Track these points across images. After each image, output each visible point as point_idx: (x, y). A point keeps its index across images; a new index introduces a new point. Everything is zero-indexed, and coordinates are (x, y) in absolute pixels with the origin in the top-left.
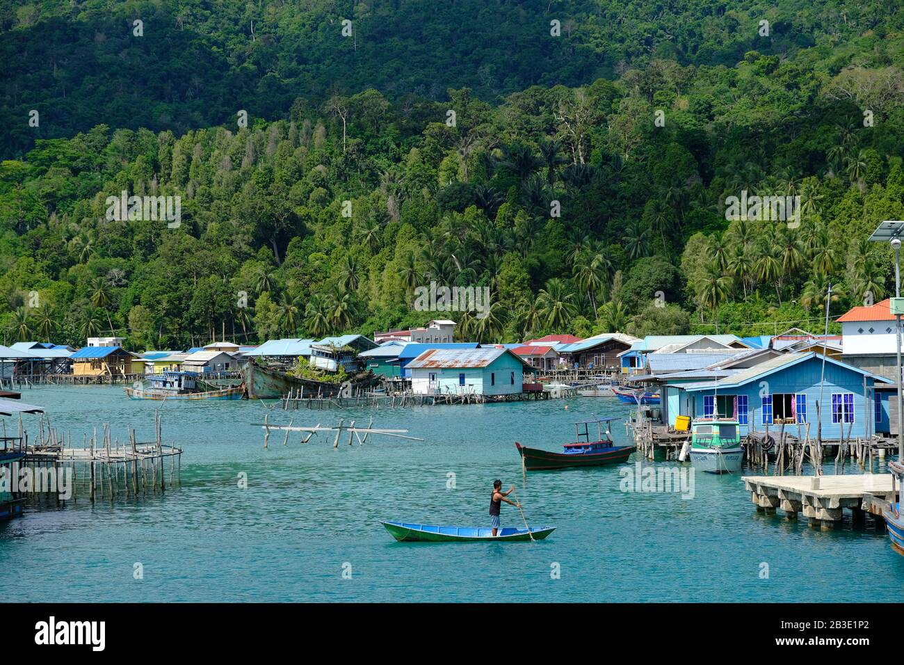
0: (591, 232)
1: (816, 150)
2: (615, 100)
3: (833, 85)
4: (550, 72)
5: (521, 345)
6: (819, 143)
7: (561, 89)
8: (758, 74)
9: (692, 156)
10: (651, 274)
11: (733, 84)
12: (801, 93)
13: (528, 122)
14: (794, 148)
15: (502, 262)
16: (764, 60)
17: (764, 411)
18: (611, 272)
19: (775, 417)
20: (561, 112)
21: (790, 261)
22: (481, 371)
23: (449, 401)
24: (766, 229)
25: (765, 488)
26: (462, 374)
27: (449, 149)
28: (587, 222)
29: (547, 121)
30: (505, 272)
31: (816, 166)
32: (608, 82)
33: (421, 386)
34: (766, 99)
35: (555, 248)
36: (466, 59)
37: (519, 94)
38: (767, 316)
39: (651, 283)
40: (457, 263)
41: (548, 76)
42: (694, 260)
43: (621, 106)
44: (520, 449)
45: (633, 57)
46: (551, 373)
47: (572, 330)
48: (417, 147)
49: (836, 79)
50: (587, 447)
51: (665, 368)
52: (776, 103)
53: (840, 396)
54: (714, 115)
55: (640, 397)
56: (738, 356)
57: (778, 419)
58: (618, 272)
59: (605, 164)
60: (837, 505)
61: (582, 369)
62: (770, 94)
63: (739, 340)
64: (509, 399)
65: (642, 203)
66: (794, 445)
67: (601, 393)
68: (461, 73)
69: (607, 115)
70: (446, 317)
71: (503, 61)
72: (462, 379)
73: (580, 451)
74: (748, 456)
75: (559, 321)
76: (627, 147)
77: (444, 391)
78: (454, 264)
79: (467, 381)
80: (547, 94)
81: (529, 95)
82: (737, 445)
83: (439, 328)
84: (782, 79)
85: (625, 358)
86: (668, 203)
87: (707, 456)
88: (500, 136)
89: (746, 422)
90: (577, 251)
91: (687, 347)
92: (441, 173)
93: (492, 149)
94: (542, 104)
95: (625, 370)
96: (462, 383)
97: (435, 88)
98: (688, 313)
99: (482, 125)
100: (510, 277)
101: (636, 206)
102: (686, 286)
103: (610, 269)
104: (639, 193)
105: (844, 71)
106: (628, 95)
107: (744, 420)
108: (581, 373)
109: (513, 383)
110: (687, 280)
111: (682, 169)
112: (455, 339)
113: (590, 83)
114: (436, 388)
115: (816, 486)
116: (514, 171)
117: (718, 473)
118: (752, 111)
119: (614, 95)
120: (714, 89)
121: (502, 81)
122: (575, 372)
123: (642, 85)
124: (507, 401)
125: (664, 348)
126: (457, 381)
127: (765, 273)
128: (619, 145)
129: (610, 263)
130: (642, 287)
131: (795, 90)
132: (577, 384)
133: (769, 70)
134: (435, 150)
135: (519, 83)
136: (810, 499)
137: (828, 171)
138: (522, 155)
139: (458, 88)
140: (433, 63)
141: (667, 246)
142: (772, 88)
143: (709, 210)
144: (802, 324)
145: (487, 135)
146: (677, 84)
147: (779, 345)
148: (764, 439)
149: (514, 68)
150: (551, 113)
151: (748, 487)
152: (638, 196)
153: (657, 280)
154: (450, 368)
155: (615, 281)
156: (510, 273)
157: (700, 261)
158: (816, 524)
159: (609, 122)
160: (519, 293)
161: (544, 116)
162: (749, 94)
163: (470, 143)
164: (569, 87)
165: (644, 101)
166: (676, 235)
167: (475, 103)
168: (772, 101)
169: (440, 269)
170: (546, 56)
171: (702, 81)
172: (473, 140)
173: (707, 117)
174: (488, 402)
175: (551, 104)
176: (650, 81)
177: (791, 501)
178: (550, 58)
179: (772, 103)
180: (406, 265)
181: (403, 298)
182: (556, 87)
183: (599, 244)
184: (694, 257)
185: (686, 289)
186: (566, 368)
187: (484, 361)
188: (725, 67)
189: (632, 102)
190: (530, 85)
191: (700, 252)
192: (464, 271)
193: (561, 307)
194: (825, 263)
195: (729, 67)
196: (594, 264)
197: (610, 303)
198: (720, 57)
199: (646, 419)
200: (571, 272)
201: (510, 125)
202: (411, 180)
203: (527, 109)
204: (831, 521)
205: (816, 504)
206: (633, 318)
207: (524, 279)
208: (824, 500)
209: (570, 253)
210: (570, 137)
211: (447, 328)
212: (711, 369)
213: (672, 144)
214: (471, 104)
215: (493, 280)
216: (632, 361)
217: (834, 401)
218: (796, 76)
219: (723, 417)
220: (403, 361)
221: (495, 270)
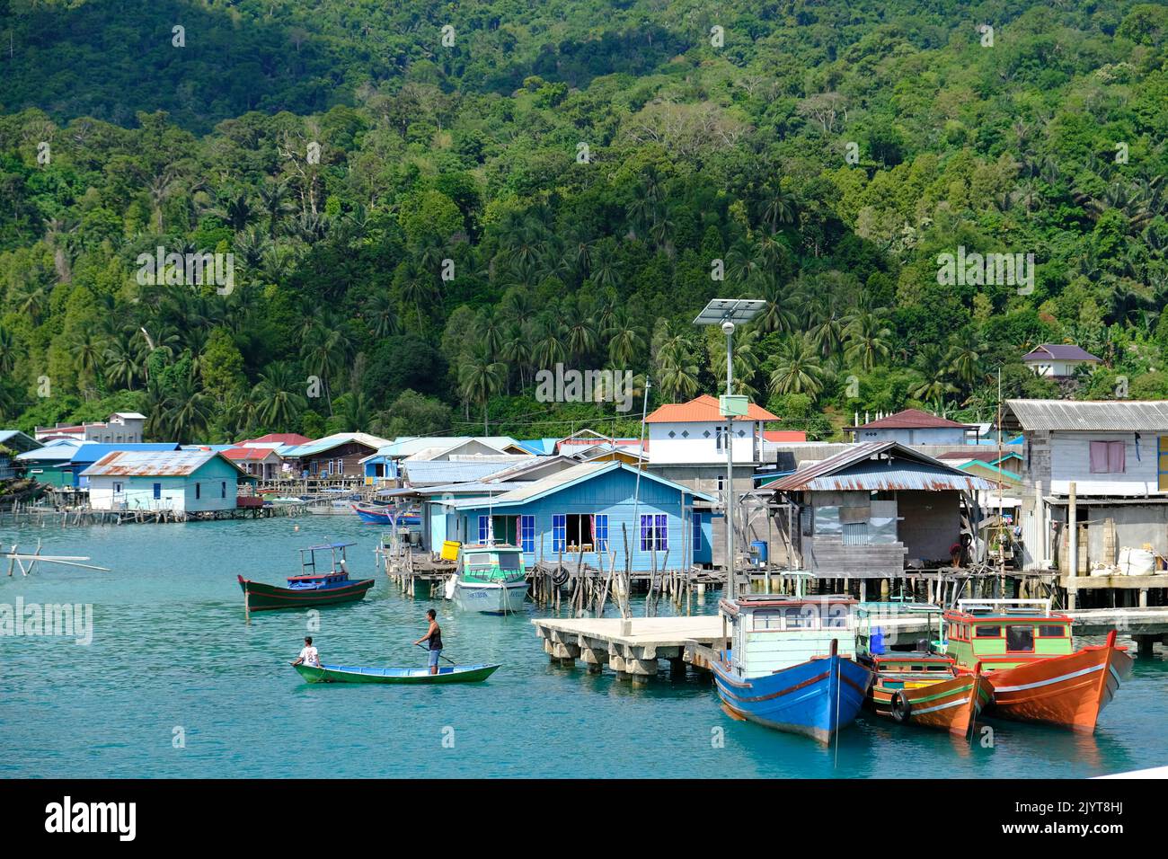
0: (324, 303)
1: (614, 204)
2: (358, 133)
3: (635, 123)
4: (272, 95)
5: (232, 446)
6: (618, 196)
7: (287, 118)
8: (540, 106)
9: (457, 208)
10: (402, 358)
11: (509, 117)
12: (595, 132)
13: (243, 158)
14: (586, 201)
15: (207, 338)
16: (549, 89)
17: (555, 536)
18: (350, 355)
19: (569, 543)
20: (287, 146)
21: (579, 342)
22: (182, 482)
23: (139, 519)
24: (550, 303)
25: (561, 634)
26: (157, 484)
27: (139, 191)
28: (319, 290)
29: (268, 158)
30: (212, 351)
31: (614, 225)
32: (348, 109)
33: (102, 499)
34: (552, 138)
35: (277, 322)
36: (161, 73)
37: (231, 121)
38: (550, 413)
39: (402, 370)
40: (148, 339)
41: (269, 100)
42: (459, 341)
43: (365, 143)
44: (242, 583)
45: (380, 78)
46: (272, 484)
47: (299, 428)
48: (96, 186)
49: (640, 115)
50: (318, 581)
51: (427, 480)
52: (563, 143)
53: (650, 517)
54: (485, 156)
55: (396, 516)
56: (522, 465)
57: (573, 546)
58: (360, 354)
59: (343, 215)
60: (652, 656)
61: (312, 478)
62: (555, 132)
63: (516, 444)
64: (217, 517)
65: (392, 266)
66: (593, 579)
67: (336, 510)
68: (154, 91)
69: (347, 151)
70: (133, 409)
71: (210, 78)
72: (157, 489)
73: (310, 586)
74: (535, 593)
75: (283, 416)
76: (373, 193)
77: (132, 507)
78: (145, 340)
79: (163, 493)
80: (269, 123)
81: (246, 123)
82: (522, 578)
83: (123, 423)
84: (571, 113)
85: (370, 465)
86: (425, 267)
87: (487, 592)
88: (206, 174)
89: (532, 549)
90: (307, 327)
91: (450, 453)
92: (127, 222)
93: (195, 191)
94: (262, 135)
95: (369, 480)
96: (157, 495)
97: (119, 110)
98: (449, 408)
99: (183, 161)
100: (219, 358)
101: (384, 270)
102: (446, 373)
103: (348, 350)
104: (387, 253)
105: (649, 106)
106: (374, 127)
107: (529, 547)
108: (312, 484)
109: (224, 496)
110: (448, 366)
111: (443, 225)
112: (145, 438)
113: (324, 109)
114: (123, 502)
115: (627, 632)
116: (225, 221)
117: (501, 614)
118: (532, 152)
119: (357, 126)
120: (484, 123)
121: (209, 104)
122: (303, 482)
123: (392, 115)
124: (216, 519)
125: (421, 454)
126: (151, 493)
127: (549, 360)
128: (362, 190)
129: (348, 343)
130: (390, 374)
131: (587, 127)
132: (307, 498)
133: (555, 101)
134: (120, 191)
135: (230, 106)
136: (619, 647)
137: (628, 231)
138: (235, 201)
139: (151, 111)
140: (117, 78)
141: (423, 322)
142: (559, 125)
143: (477, 277)
144: (594, 424)
145: (188, 172)
146: (438, 115)
147: (567, 450)
148: (556, 571)
149: (226, 86)
150: (274, 147)
151: (540, 633)
152: (387, 257)
153: (411, 365)
154: (141, 477)
155: (356, 365)
156: (218, 353)
157: (465, 342)
158: (626, 678)
159: (349, 161)
160: (230, 379)
161: (264, 150)
162: (529, 131)
163: (167, 184)
164: (298, 114)
165: (395, 138)
166: (435, 308)
167: (173, 132)
168: (558, 140)
169: (126, 347)
170: (266, 74)
171: (470, 112)
172: (170, 180)
173: (476, 158)
174: (191, 521)
175: (274, 135)
176: (403, 111)
177: (595, 650)
178: (273, 76)
179: (558, 143)
180: (79, 341)
181: (75, 384)
182: (280, 114)
183: (335, 318)
184: (458, 336)
185: (447, 378)
186: (291, 477)
187: (186, 467)
188: (499, 95)
189: (379, 136)
190: (245, 110)
191: (465, 330)
192: (157, 350)
193: (286, 399)
194: (624, 348)
195: (504, 95)
196: (330, 344)
197: (349, 395)
198: (492, 82)
199: (403, 544)
200: (298, 353)
201: (219, 161)
202: (88, 229)
203: (241, 141)
204: (645, 676)
205: (627, 654)
206: (380, 413)
207: (236, 361)
208: (636, 650)
209: (298, 328)
210: (299, 179)
211: (133, 423)
212: (487, 482)
213: (431, 192)
214: (167, 133)
215: (196, 363)
216: (378, 469)
217: (643, 523)
218: (588, 110)
219: (503, 542)
220: (76, 466)
221: (198, 349)
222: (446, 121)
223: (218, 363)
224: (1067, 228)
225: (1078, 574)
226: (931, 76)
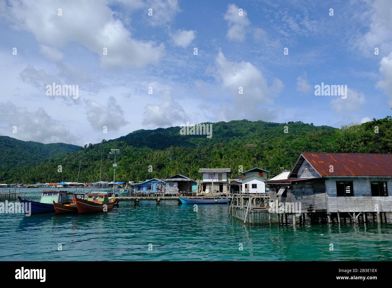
221: (188, 172)
222: (223, 147)
223: (191, 173)
224: (291, 157)
225: (198, 193)
226: (278, 140)
